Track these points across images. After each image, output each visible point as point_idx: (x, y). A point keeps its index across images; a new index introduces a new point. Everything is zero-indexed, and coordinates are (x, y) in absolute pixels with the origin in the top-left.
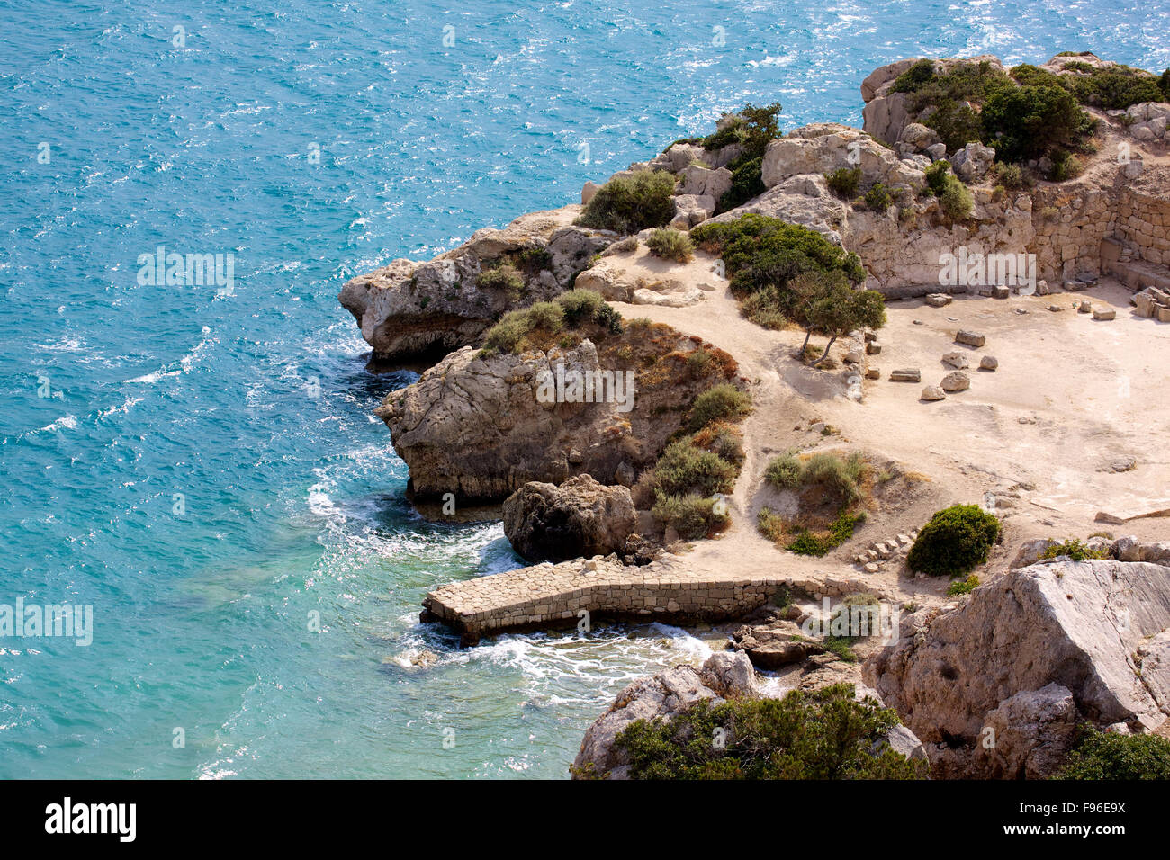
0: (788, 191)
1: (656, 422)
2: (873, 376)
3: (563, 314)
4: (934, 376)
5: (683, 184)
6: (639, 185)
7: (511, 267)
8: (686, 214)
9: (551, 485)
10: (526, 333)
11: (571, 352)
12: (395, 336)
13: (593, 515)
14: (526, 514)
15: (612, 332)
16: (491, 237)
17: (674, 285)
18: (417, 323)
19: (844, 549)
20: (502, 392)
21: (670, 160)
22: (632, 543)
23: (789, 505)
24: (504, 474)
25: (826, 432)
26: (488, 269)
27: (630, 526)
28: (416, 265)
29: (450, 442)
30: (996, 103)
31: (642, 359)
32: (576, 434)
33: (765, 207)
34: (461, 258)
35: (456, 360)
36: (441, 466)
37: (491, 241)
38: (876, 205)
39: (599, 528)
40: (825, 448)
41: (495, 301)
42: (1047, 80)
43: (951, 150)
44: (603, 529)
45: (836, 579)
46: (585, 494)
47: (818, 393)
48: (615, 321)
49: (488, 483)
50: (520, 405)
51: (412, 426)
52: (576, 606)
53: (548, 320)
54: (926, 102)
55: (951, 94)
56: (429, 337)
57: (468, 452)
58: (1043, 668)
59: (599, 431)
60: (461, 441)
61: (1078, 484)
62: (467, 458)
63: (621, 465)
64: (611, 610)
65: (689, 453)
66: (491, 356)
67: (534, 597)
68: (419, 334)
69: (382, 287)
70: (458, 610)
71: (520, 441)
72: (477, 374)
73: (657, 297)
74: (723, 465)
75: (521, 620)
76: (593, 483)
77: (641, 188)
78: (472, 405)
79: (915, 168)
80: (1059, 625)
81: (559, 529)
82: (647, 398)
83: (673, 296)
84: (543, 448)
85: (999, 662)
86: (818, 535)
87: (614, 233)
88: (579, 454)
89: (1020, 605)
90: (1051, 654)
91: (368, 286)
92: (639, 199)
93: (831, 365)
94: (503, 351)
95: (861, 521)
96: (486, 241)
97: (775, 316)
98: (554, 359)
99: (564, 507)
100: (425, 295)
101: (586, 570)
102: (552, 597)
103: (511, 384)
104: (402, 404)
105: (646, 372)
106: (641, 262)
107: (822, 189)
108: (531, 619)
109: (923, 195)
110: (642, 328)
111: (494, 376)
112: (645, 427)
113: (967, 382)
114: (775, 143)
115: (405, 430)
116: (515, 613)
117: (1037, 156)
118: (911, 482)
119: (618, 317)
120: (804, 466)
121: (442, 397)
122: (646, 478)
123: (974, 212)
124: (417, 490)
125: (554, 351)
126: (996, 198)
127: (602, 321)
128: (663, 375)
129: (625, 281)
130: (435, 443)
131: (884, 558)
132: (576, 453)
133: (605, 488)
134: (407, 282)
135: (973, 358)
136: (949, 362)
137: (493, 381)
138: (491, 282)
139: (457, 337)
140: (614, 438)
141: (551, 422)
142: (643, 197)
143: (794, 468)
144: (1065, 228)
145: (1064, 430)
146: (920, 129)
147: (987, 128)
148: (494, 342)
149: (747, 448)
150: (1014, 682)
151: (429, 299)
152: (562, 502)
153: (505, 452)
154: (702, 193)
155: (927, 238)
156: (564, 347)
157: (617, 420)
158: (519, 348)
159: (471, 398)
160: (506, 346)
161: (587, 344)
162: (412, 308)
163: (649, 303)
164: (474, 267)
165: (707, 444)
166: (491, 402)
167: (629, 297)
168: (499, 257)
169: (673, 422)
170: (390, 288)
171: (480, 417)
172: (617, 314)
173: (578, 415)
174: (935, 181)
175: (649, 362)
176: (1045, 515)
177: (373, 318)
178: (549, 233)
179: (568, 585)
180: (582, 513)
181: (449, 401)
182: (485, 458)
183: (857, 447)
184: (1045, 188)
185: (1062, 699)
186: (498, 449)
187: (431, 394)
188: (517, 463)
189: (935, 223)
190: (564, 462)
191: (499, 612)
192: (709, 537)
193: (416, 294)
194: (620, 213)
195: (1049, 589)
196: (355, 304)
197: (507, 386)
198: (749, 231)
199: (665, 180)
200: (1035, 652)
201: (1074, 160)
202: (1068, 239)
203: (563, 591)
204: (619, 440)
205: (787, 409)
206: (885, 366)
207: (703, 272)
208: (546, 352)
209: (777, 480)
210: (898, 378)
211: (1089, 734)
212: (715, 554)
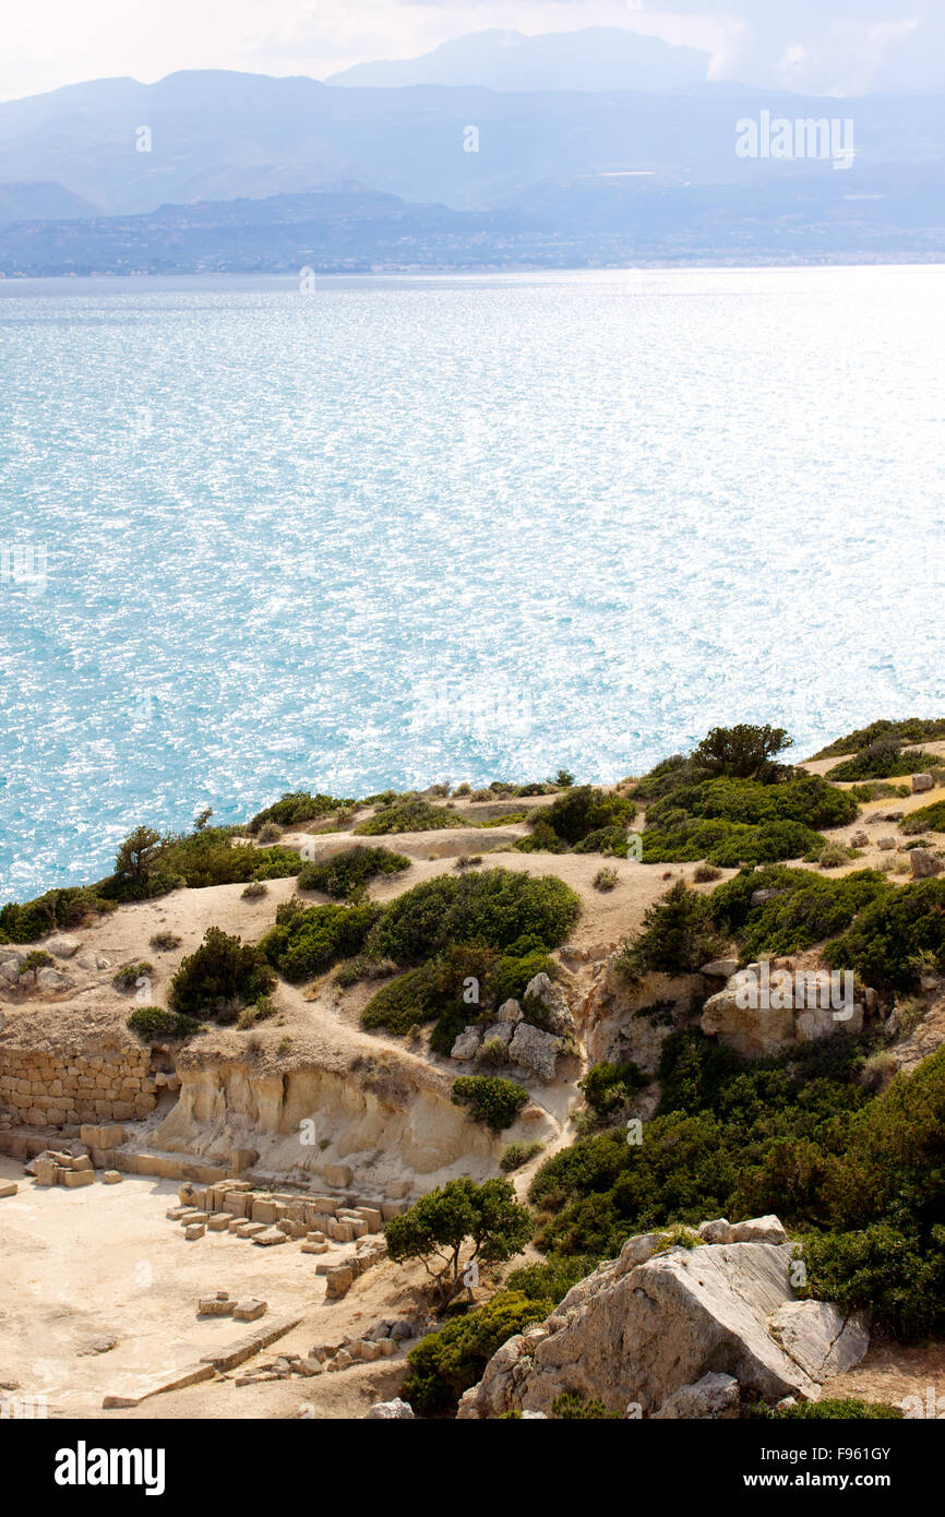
80: (704, 1310)
85: (634, 1369)
89: (654, 1301)
90: (702, 1343)
145: (20, 1319)
150: (656, 1384)
185: (730, 1385)
195: (683, 1278)
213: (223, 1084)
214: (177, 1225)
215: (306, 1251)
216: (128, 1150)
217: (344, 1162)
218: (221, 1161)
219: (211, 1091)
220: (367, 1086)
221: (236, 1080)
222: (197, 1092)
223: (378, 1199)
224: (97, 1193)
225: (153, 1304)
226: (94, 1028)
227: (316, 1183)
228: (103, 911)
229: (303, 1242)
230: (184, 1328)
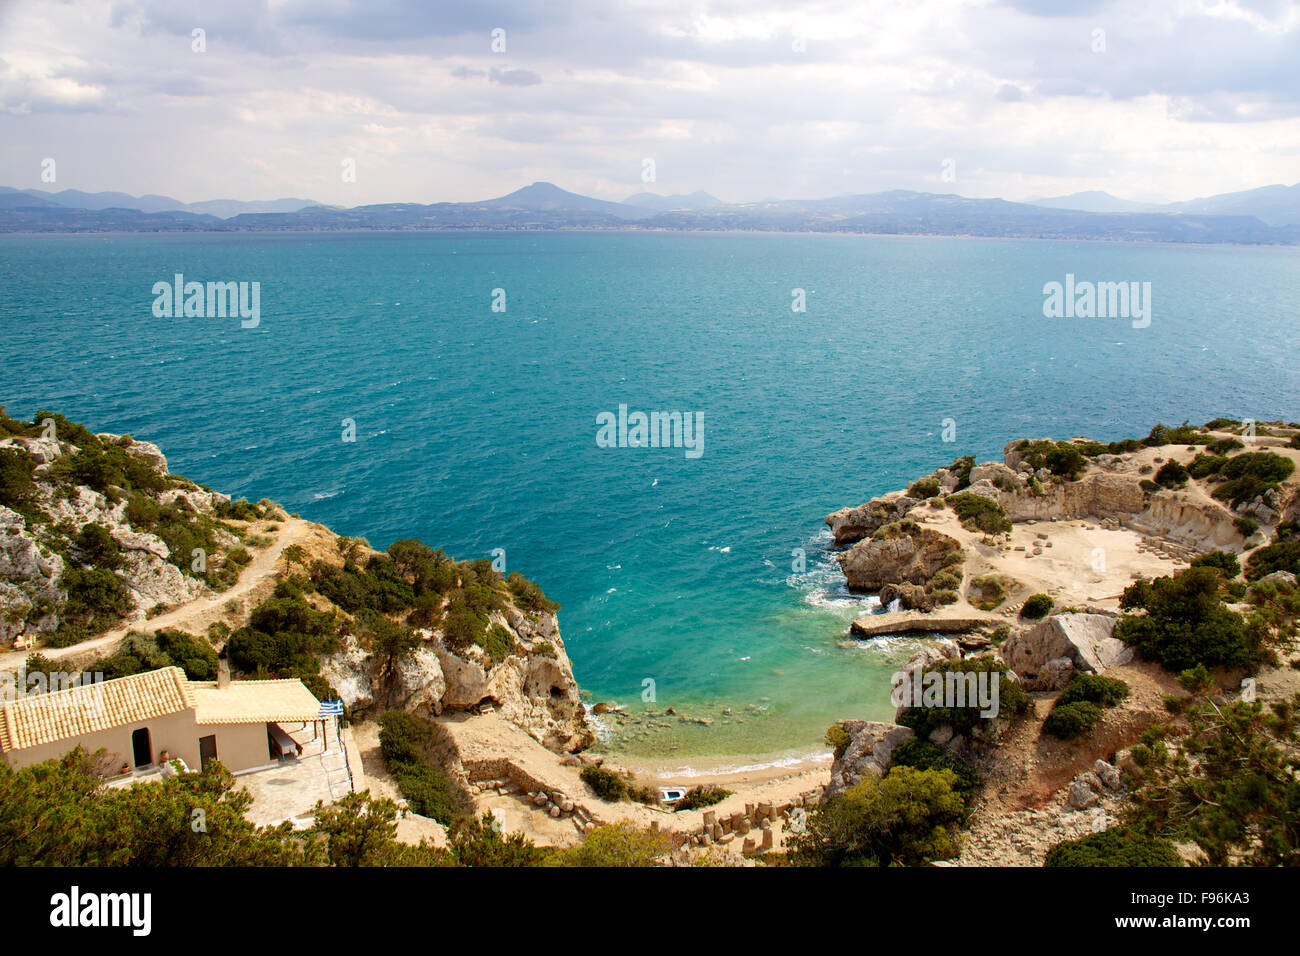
0: (978, 485)
1: (932, 564)
2: (1008, 549)
3: (901, 527)
4: (1030, 549)
5: (942, 482)
7: (883, 511)
8: (943, 493)
9: (896, 585)
10: (888, 533)
11: (904, 540)
12: (843, 533)
13: (910, 595)
14: (887, 594)
15: (918, 533)
16: (877, 501)
17: (939, 517)
18: (851, 529)
19: (998, 609)
20: (880, 553)
21: (938, 474)
22: (924, 605)
23: (978, 593)
24: (880, 581)
25: (992, 568)
26: (875, 511)
27: (923, 599)
28: (851, 510)
29: (862, 570)
30: (1051, 454)
31: (927, 542)
32: (904, 568)
33: (971, 490)
34: (866, 508)
35: (864, 542)
36: (858, 578)
38: (1009, 489)
39: (912, 600)
40: (991, 573)
41: (878, 522)
42: (1069, 446)
43: (1035, 471)
44: (914, 601)
45: (995, 619)
46: (908, 588)
47: (989, 554)
48: (919, 529)
49: (875, 586)
50: (885, 558)
51: (849, 564)
52: (902, 627)
53: (895, 528)
54: (1026, 454)
55: (1035, 451)
56: (855, 534)
57: (868, 573)
58: (1062, 651)
59: (913, 566)
60: (865, 569)
61: (1081, 587)
62: (867, 575)
64: (915, 629)
65: (944, 575)
66: (876, 541)
67: (890, 623)
68: (851, 533)
69: (839, 518)
70: (863, 627)
71: (886, 570)
72: (871, 546)
73: (933, 521)
74: (955, 579)
76: (910, 584)
77: (928, 484)
78: (869, 557)
79: (1023, 477)
80: (1067, 636)
82: (929, 555)
83: (939, 521)
84: (893, 572)
85: (1046, 649)
86: (988, 603)
87: (918, 499)
89: (1054, 630)
90: (1064, 646)
91: (835, 518)
92: (927, 487)
93: (993, 545)
94: (880, 539)
95: (1004, 599)
96: (875, 502)
97: (973, 528)
98: (897, 542)
99: (900, 592)
101: (908, 614)
102: (896, 623)
103: (883, 550)
104: (846, 555)
105: (929, 547)
106: (927, 509)
107: (990, 484)
109: (1025, 486)
110: (928, 531)
112: (929, 565)
113: (1041, 551)
114: (974, 468)
115: (846, 566)
117: (1065, 473)
118: (1021, 586)
120: (984, 579)
121: (859, 554)
122: (929, 583)
123: (1044, 492)
124: (851, 585)
125: (897, 539)
126: (1051, 487)
127: (914, 529)
128: (935, 548)
129: (922, 515)
130: (856, 570)
131: (1012, 612)
132: (905, 574)
133: (915, 586)
134: (849, 516)
135: (1043, 543)
136: (1035, 544)
137: (877, 548)
138: (876, 516)
140: (918, 569)
141: (896, 564)
143: (980, 580)
144: (1076, 498)
145: (1076, 568)
146: (1025, 463)
147: (1048, 463)
148: (876, 536)
149: (964, 573)
150: (1051, 655)
151: (855, 521)
153: (881, 573)
154: (949, 486)
155: (1027, 501)
156: (901, 537)
157: (919, 563)
158: (885, 538)
159: (869, 555)
160: (881, 537)
161: (909, 537)
162: (849, 524)
163: (931, 523)
164: (871, 511)
165: (950, 572)
166: (876, 556)
167: (924, 521)
168: (879, 507)
169: (938, 564)
170: (842, 518)
171: (872, 562)
172: (919, 527)
173: (905, 561)
174: (1030, 482)
175: (930, 543)
176: (1069, 598)
177: (836, 527)
178: (896, 499)
179: (901, 619)
180: (906, 595)
181: (861, 556)
182: (873, 575)
183: (1003, 573)
184: (1068, 483)
185: (1068, 662)
186: (878, 572)
187: (855, 553)
189: (1030, 496)
191: (878, 628)
192: (951, 604)
193: (851, 520)
194: (920, 492)
195: (1063, 623)
196: (830, 523)
197: (881, 551)
198: (964, 499)
199: (936, 481)
200: (1058, 646)
201: (1079, 474)
202: (1077, 502)
205: (978, 560)
206: (1013, 545)
207: (948, 512)
208: (895, 539)
209: (974, 585)
210: (1017, 549)
211: (1077, 675)
212: (952, 610)
213: (1164, 507)
214: (1137, 548)
215: (1174, 563)
216: (1132, 522)
217: (1195, 538)
218: (1158, 530)
219: (1159, 508)
220: (1206, 515)
221: (1168, 506)
222: (1155, 509)
223: (1203, 551)
224: (1119, 533)
225: (1118, 571)
226: (1129, 483)
227: (1185, 542)
228: (1142, 448)
229: (1174, 560)
230: (1124, 580)
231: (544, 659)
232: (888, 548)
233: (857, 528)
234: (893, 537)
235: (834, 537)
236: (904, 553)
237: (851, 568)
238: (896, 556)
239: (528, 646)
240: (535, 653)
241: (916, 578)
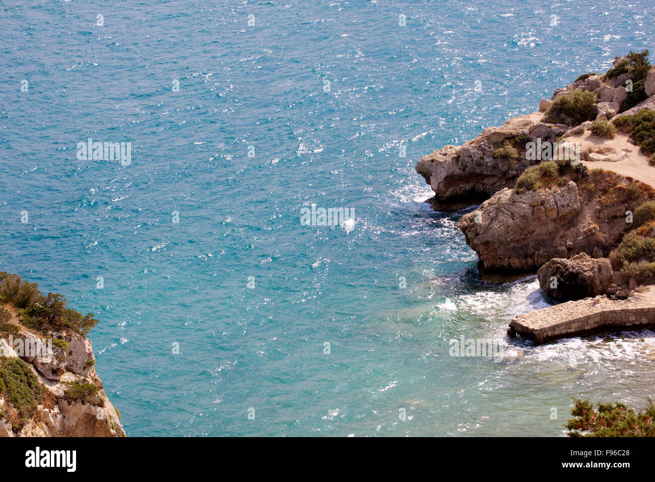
1: (612, 224)
3: (557, 168)
5: (599, 97)
6: (575, 98)
7: (510, 147)
8: (605, 113)
9: (565, 259)
10: (538, 179)
11: (564, 188)
12: (449, 187)
13: (592, 274)
14: (552, 275)
15: (583, 177)
16: (498, 131)
17: (609, 150)
18: (460, 180)
20: (529, 211)
21: (588, 85)
22: (612, 289)
24: (532, 256)
26: (498, 148)
27: (610, 280)
28: (458, 148)
29: (503, 239)
31: (600, 190)
32: (569, 233)
33: (650, 106)
34: (482, 143)
35: (502, 195)
36: (498, 253)
37: (498, 133)
39: (596, 281)
41: (503, 166)
44: (598, 282)
46: (585, 263)
48: (584, 170)
49: (524, 261)
50: (539, 218)
51: (482, 232)
52: (593, 323)
53: (550, 171)
56: (468, 186)
57: (512, 245)
59: (581, 230)
60: (509, 239)
62: (513, 248)
63: (595, 248)
64: (611, 324)
65: (637, 239)
66: (522, 192)
67: (570, 318)
68: (462, 186)
69: (440, 160)
70: (531, 327)
71: (540, 237)
72: (515, 202)
73: (602, 157)
75: (564, 332)
76: (588, 257)
77: (577, 100)
78: (513, 219)
81: (573, 283)
82: (606, 211)
83: (610, 156)
84: (552, 241)
87: (564, 126)
88: (571, 243)
91: (433, 161)
92: (577, 106)
94: (528, 189)
96: (495, 133)
98: (555, 192)
99: (575, 271)
100: (465, 164)
101: (594, 304)
102: (580, 318)
103: (533, 207)
104: (472, 220)
105: (603, 197)
106: (587, 139)
108: (569, 331)
110: (599, 174)
111: (524, 203)
112: (606, 227)
114: (650, 72)
115: (477, 235)
116: (561, 328)
119: (585, 168)
121: (497, 215)
122: (613, 254)
124: (486, 267)
125: (554, 188)
127: (577, 171)
128: (613, 199)
129: (583, 149)
130: (495, 241)
132: (569, 243)
133: (595, 260)
134: (454, 158)
137: (524, 205)
138: (501, 155)
139: (483, 186)
140: (590, 234)
141: (555, 227)
142: (579, 105)
148: (521, 185)
151: (467, 166)
152: (573, 268)
153: (532, 244)
154: (611, 101)
156: (560, 185)
157: (591, 224)
158: (536, 186)
159: (513, 215)
160: (529, 186)
161: (571, 182)
162: (458, 171)
163: (598, 160)
164: (490, 147)
165: (646, 234)
166: (523, 217)
167: (588, 159)
168: (503, 142)
169: (621, 224)
170: (446, 161)
171: (518, 226)
172: (585, 167)
173: (569, 223)
175: (605, 192)
177: (437, 178)
178: (528, 127)
179: (587, 312)
180: (586, 274)
181: (501, 218)
182: (521, 248)
186: (528, 243)
187: (491, 214)
188: (539, 250)
190: (564, 248)
191: (553, 328)
193: (460, 164)
194: (566, 114)
196: (425, 171)
197: (531, 208)
199: (589, 95)
203: (585, 315)
204: (593, 234)
207: (622, 142)
208: (550, 188)
231: (84, 408)
232: (542, 203)
233: (471, 176)
234: (547, 185)
235: (433, 194)
236: (567, 210)
237: (488, 237)
238: (554, 215)
239: (55, 389)
240: (69, 398)
241: (592, 247)
